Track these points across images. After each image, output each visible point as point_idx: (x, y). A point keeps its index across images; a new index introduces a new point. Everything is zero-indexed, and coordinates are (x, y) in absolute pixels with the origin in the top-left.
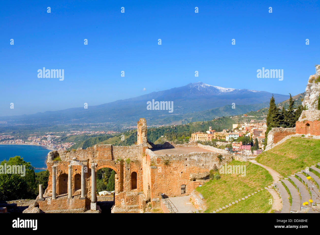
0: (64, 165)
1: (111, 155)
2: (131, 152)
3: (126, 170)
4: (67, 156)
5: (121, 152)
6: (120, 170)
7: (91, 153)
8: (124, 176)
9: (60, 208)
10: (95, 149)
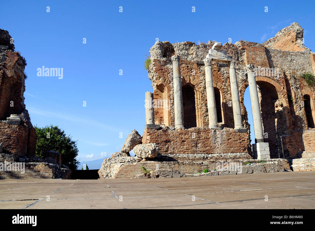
0: (188, 67)
1: (267, 61)
2: (294, 61)
3: (294, 90)
4: (190, 52)
5: (280, 60)
6: (285, 87)
7: (233, 52)
8: (294, 101)
9: (197, 149)
10: (240, 47)
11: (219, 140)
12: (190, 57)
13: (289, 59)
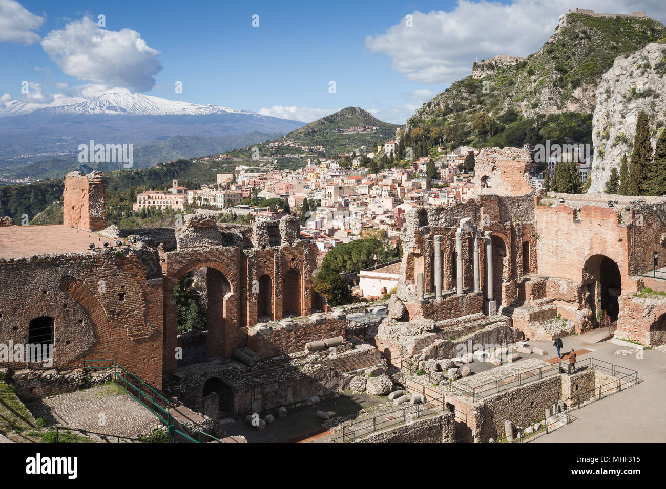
1: (499, 213)
6: (511, 238)
9: (451, 315)
10: (479, 202)
11: (464, 305)
12: (440, 221)
13: (517, 204)
